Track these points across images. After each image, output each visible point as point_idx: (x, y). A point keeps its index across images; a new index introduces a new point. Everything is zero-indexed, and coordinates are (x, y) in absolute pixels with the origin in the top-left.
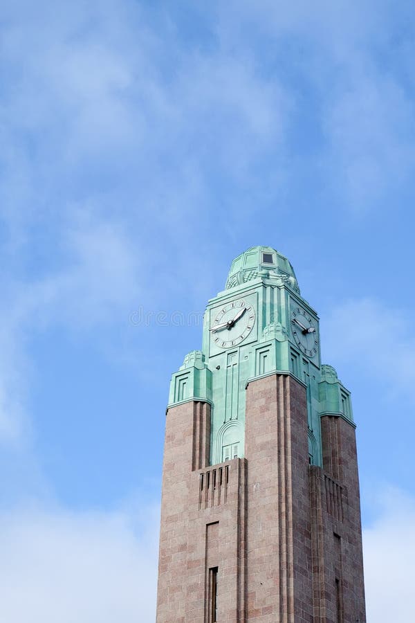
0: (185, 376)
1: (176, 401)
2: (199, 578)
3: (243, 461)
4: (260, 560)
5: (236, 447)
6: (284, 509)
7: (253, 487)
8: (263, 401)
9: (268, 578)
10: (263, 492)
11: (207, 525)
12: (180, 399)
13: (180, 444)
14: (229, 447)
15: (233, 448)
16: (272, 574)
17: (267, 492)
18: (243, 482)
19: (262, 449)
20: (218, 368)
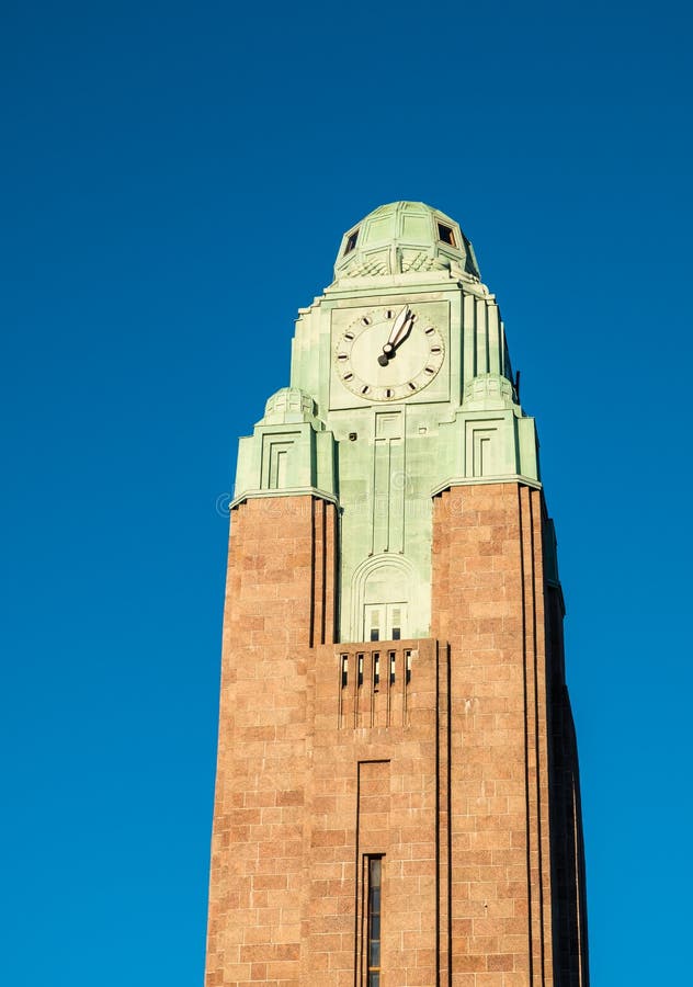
0: (286, 438)
1: (265, 485)
2: (341, 870)
3: (443, 647)
4: (482, 857)
5: (397, 612)
6: (532, 763)
7: (462, 706)
8: (486, 533)
9: (500, 896)
10: (489, 719)
11: (359, 763)
12: (273, 485)
13: (278, 580)
14: (381, 608)
15: (390, 614)
16: (511, 890)
17: (498, 720)
18: (444, 689)
19: (484, 630)
20: (353, 437)
